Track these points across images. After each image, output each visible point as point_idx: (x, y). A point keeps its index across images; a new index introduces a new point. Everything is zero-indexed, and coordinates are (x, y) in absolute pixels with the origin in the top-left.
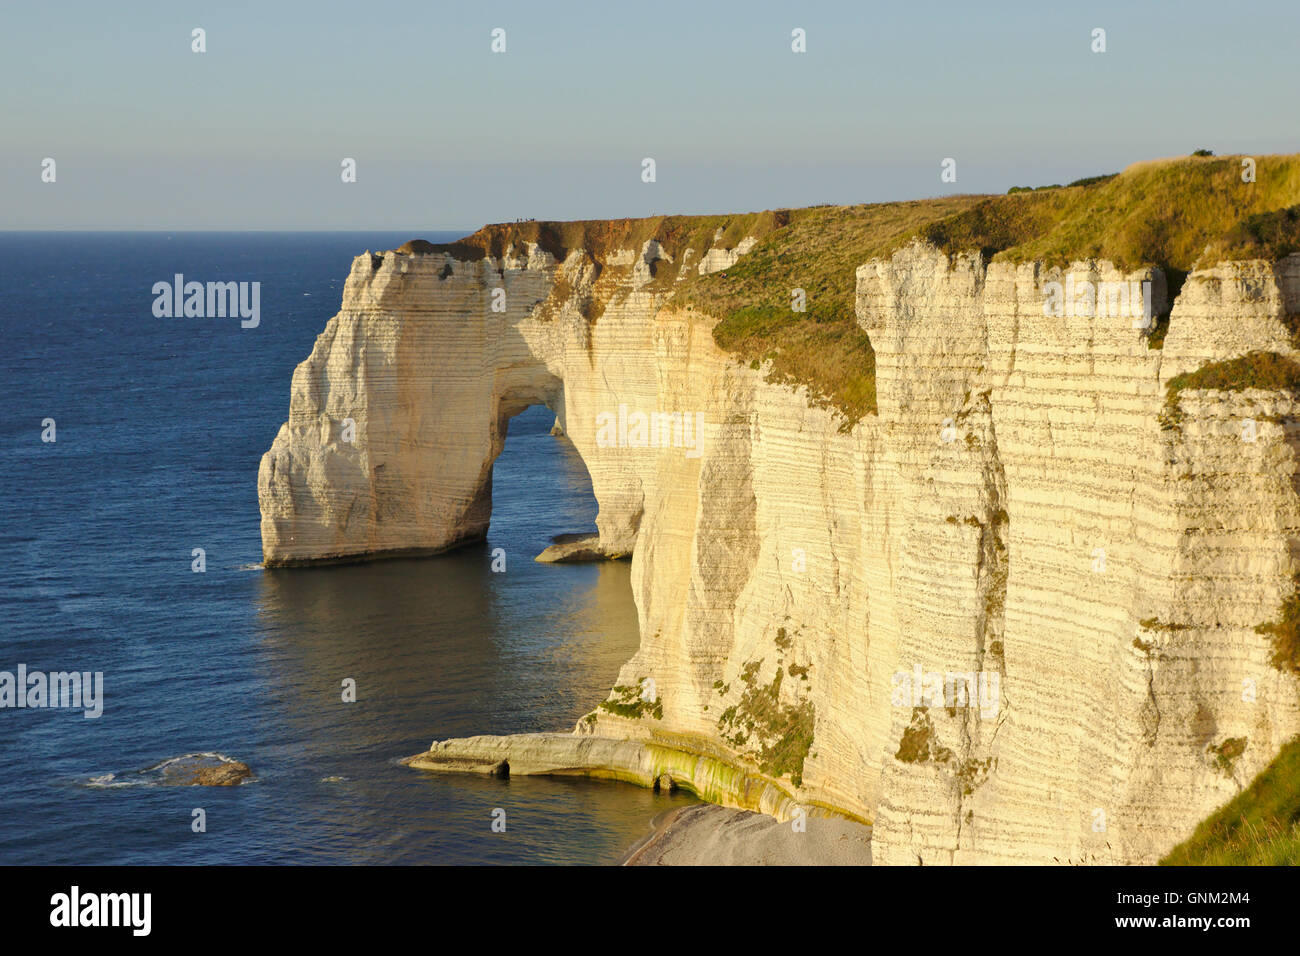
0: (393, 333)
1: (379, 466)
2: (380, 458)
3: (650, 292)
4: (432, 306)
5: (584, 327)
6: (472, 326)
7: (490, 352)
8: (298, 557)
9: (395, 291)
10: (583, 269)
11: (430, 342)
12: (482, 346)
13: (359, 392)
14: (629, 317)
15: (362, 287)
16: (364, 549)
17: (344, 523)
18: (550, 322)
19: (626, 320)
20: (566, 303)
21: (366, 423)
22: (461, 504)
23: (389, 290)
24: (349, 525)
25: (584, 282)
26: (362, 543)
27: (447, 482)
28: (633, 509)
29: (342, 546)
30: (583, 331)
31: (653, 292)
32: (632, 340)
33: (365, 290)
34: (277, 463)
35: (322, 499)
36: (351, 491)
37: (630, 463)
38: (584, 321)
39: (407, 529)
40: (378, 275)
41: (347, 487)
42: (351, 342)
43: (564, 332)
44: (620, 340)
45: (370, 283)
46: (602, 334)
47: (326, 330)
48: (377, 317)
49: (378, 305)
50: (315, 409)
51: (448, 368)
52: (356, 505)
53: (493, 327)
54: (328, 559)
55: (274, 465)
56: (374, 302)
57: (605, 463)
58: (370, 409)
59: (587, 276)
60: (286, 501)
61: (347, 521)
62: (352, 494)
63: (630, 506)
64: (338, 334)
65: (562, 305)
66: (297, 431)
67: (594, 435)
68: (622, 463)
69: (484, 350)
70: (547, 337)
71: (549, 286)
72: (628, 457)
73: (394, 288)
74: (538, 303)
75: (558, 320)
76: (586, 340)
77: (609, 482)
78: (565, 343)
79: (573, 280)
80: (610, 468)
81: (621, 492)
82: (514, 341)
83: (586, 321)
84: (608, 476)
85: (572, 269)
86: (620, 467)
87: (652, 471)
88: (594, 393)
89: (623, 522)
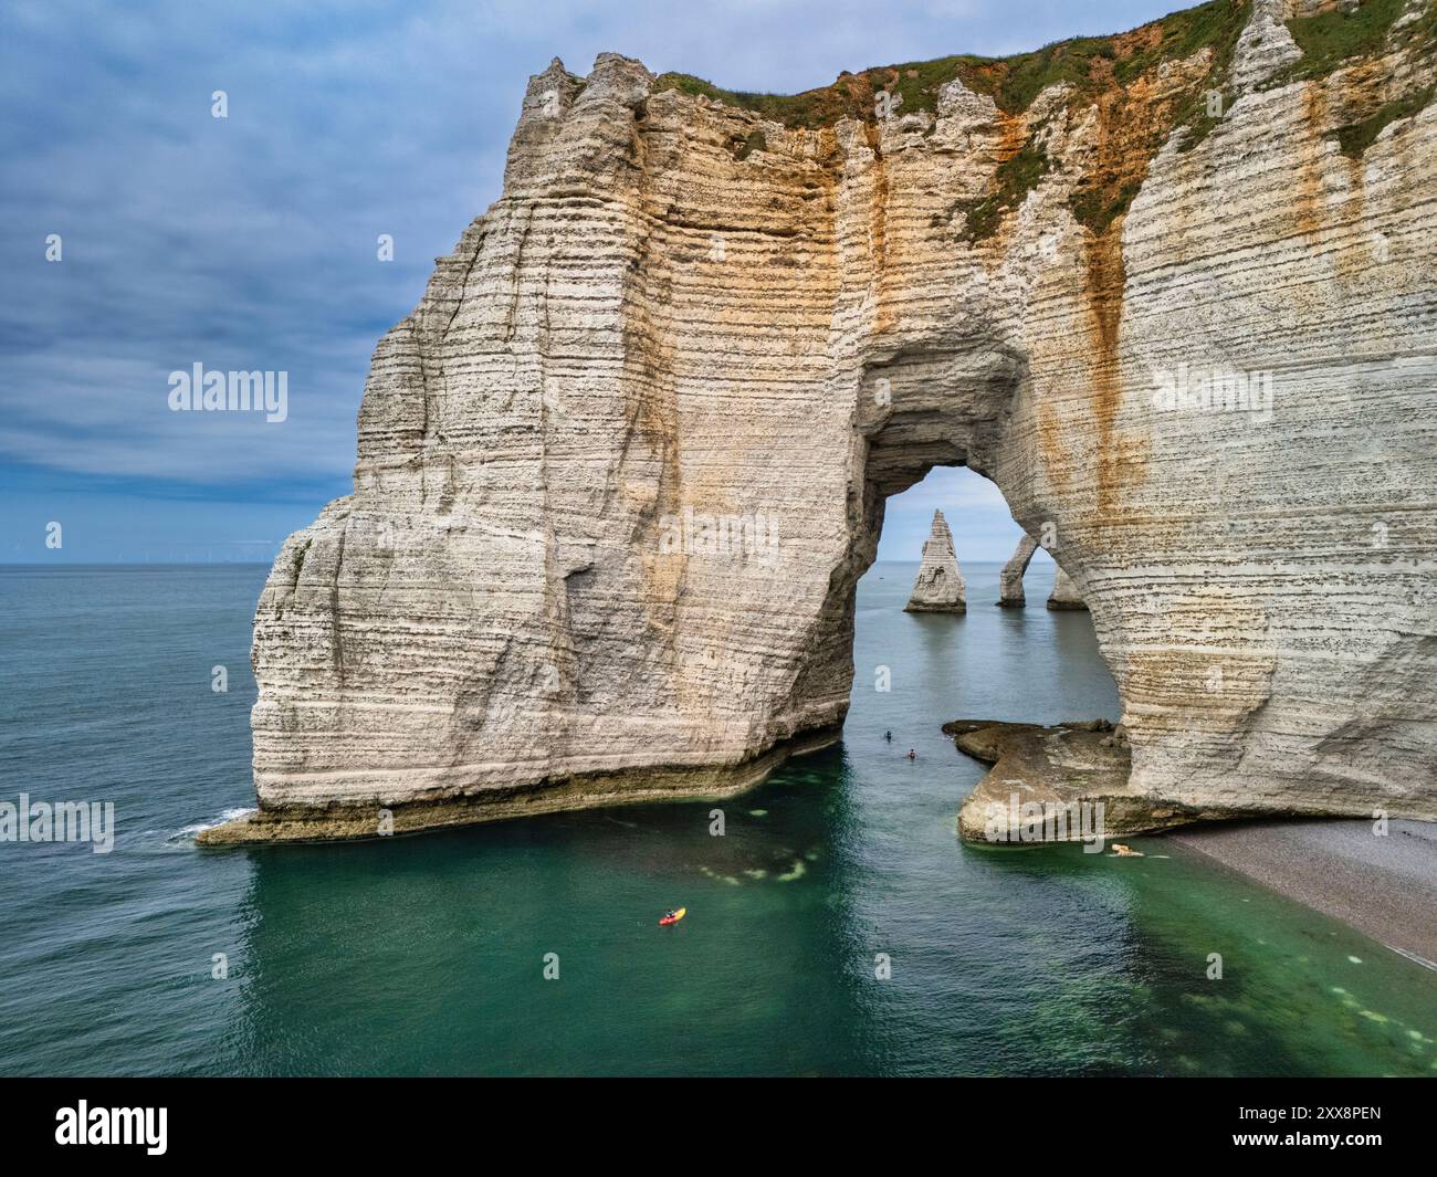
0: (610, 251)
1: (575, 573)
2: (582, 558)
3: (1303, 79)
4: (715, 215)
5: (1083, 240)
6: (808, 265)
7: (847, 325)
9: (619, 152)
12: (828, 310)
14: (1227, 166)
16: (535, 774)
17: (474, 712)
18: (992, 241)
19: (1219, 178)
20: (1031, 193)
21: (539, 464)
22: (783, 667)
23: (602, 143)
24: (490, 716)
25: (1072, 146)
26: (530, 759)
29: (474, 767)
31: (1319, 73)
32: (1246, 222)
33: (547, 147)
34: (309, 558)
36: (496, 630)
38: (1078, 228)
39: (655, 723)
40: (577, 109)
41: (488, 620)
42: (507, 269)
44: (1203, 232)
46: (1142, 231)
48: (573, 211)
49: (577, 181)
51: (755, 361)
52: (510, 666)
53: (855, 266)
54: (435, 803)
56: (566, 174)
57: (1140, 571)
58: (551, 430)
60: (317, 653)
61: (483, 705)
62: (498, 638)
64: (484, 254)
65: (1024, 198)
67: (1105, 501)
68: (1198, 570)
69: (834, 320)
70: (981, 277)
71: (984, 168)
72: (1215, 555)
73: (618, 144)
74: (961, 205)
75: (1011, 232)
76: (1084, 270)
77: (1156, 622)
78: (1029, 287)
79: (1043, 146)
80: (1159, 585)
81: (1201, 649)
82: (903, 295)
83: (1082, 229)
84: (1150, 607)
85: (1040, 125)
86: (1185, 582)
87: (1313, 587)
88: (1107, 399)
89: (1208, 729)
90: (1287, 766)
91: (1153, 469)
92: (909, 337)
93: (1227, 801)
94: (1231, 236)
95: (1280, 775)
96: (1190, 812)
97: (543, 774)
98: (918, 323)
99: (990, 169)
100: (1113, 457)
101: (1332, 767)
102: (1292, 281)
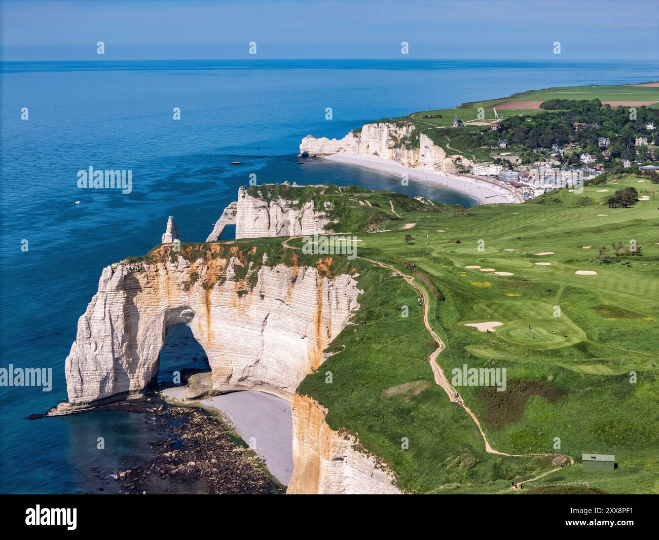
2: (117, 356)
3: (235, 281)
4: (137, 286)
5: (204, 293)
7: (162, 305)
9: (123, 283)
10: (203, 267)
12: (159, 302)
13: (107, 328)
14: (225, 292)
15: (107, 282)
17: (102, 386)
20: (196, 283)
21: (111, 341)
23: (119, 283)
25: (203, 274)
28: (228, 373)
29: (103, 394)
30: (204, 295)
31: (237, 281)
32: (227, 302)
33: (109, 283)
36: (105, 371)
37: (226, 353)
40: (114, 276)
42: (103, 306)
43: (195, 296)
44: (222, 301)
45: (111, 280)
46: (213, 298)
47: (92, 301)
48: (115, 295)
49: (115, 289)
50: (88, 336)
53: (163, 294)
55: (72, 362)
56: (113, 288)
57: (215, 353)
58: (112, 335)
59: (204, 271)
60: (77, 378)
61: (104, 384)
62: (106, 373)
63: (226, 372)
64: (98, 303)
65: (194, 284)
66: (81, 346)
67: (209, 340)
68: (223, 353)
69: (160, 304)
70: (187, 298)
71: (187, 275)
72: (225, 351)
74: (183, 282)
75: (192, 291)
76: (205, 299)
77: (217, 361)
78: (196, 300)
79: (198, 272)
80: (217, 355)
82: (173, 299)
83: (205, 291)
84: (216, 358)
85: (198, 267)
86: (221, 355)
87: (237, 357)
88: (209, 323)
89: (224, 379)
90: (234, 384)
91: (216, 336)
92: (174, 307)
93: (226, 390)
95: (234, 385)
96: (221, 392)
97: (112, 394)
98: (175, 305)
99: (188, 275)
100: (210, 333)
101: (241, 383)
102: (233, 313)
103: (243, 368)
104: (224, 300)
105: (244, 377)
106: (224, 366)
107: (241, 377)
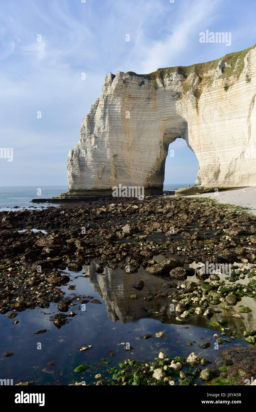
0: (119, 103)
1: (115, 155)
2: (115, 153)
4: (136, 96)
5: (195, 100)
6: (152, 104)
8: (81, 189)
9: (121, 87)
10: (194, 79)
11: (136, 110)
12: (156, 111)
13: (106, 125)
14: (213, 90)
15: (108, 86)
16: (109, 187)
17: (100, 176)
18: (181, 100)
19: (212, 92)
20: (188, 92)
21: (109, 137)
22: (149, 173)
23: (118, 86)
24: (103, 177)
25: (195, 84)
27: (143, 164)
28: (215, 169)
29: (100, 185)
30: (194, 102)
31: (223, 78)
32: (214, 99)
33: (109, 87)
34: (74, 153)
35: (91, 167)
36: (103, 164)
37: (214, 151)
38: (195, 98)
39: (127, 181)
40: (114, 80)
41: (101, 162)
42: (103, 106)
43: (187, 103)
44: (210, 100)
45: (111, 84)
46: (202, 99)
47: (95, 103)
48: (113, 97)
49: (114, 92)
50: (89, 132)
51: (143, 120)
52: (105, 170)
53: (160, 104)
54: (94, 190)
56: (112, 91)
57: (203, 153)
58: (110, 132)
59: (196, 82)
60: (77, 167)
61: (102, 176)
62: (103, 165)
63: (214, 168)
64: (99, 104)
65: (186, 93)
66: (83, 141)
67: (199, 142)
68: (211, 152)
69: (157, 113)
72: (213, 149)
73: (120, 86)
74: (177, 93)
75: (184, 99)
76: (195, 105)
77: (205, 160)
78: (187, 107)
79: (190, 84)
80: (206, 155)
81: (210, 164)
82: (168, 108)
84: (205, 158)
85: (190, 80)
87: (223, 153)
89: (211, 175)
90: (222, 180)
91: (205, 136)
93: (214, 186)
94: (213, 101)
95: (221, 182)
97: (110, 187)
99: (182, 87)
100: (200, 135)
101: (228, 180)
102: (220, 108)
103: (230, 162)
104: (212, 98)
105: (231, 172)
106: (212, 163)
107: (228, 172)
